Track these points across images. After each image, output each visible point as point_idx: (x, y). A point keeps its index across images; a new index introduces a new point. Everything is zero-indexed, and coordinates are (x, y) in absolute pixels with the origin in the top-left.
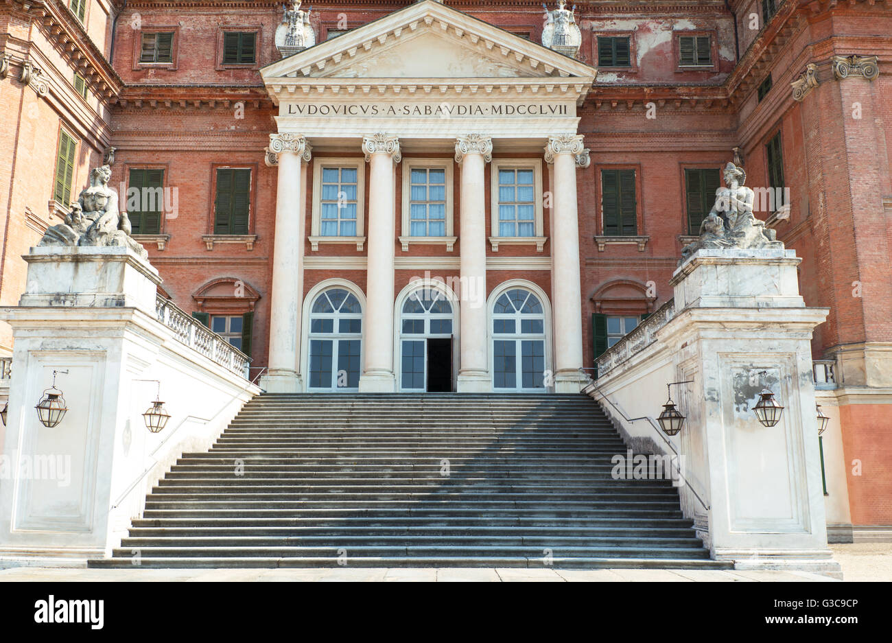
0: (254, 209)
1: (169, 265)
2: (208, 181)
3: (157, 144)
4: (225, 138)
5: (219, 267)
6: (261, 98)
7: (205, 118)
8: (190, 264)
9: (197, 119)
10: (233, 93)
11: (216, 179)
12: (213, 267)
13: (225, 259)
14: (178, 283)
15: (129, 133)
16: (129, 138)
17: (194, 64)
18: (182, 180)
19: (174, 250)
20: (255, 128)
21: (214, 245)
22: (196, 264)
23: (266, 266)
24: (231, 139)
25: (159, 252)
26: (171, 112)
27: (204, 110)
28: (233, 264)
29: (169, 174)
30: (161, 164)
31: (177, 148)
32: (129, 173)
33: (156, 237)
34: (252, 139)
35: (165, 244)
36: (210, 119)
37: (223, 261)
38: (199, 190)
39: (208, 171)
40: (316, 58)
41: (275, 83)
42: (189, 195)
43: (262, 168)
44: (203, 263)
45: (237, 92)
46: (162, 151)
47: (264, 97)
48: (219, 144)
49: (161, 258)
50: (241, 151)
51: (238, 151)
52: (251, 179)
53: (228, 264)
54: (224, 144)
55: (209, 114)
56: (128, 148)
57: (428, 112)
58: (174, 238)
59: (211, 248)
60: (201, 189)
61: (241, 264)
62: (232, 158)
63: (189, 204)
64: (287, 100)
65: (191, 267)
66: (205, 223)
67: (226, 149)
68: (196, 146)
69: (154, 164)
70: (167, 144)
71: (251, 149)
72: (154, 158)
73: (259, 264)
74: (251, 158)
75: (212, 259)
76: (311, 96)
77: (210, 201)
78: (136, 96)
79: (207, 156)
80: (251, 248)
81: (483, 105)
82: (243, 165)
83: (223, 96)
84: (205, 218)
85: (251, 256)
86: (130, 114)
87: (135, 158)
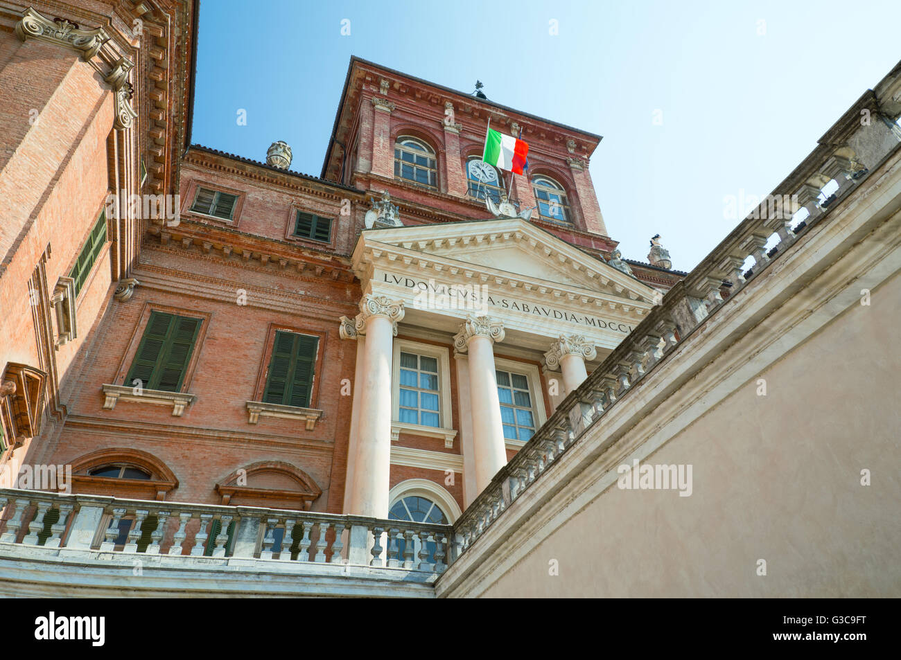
0: (319, 381)
1: (184, 437)
2: (263, 341)
3: (200, 289)
4: (292, 301)
5: (263, 447)
6: (342, 268)
7: (269, 277)
8: (220, 439)
9: (259, 276)
10: (312, 256)
11: (273, 341)
12: (253, 446)
13: (273, 437)
14: (193, 466)
15: (163, 271)
16: (160, 276)
17: (259, 228)
18: (227, 335)
19: (198, 418)
20: (327, 297)
21: (260, 417)
22: (230, 440)
23: (331, 453)
24: (299, 302)
25: (174, 419)
26: (227, 262)
27: (270, 268)
28: (285, 445)
29: (210, 325)
30: (200, 313)
31: (227, 299)
32: (149, 315)
33: (174, 396)
34: (325, 307)
35: (186, 409)
36: (275, 279)
37: (271, 440)
38: (249, 349)
39: (264, 330)
40: (418, 236)
41: (376, 247)
42: (234, 354)
43: (332, 339)
44: (240, 440)
45: (317, 257)
46: (205, 299)
47: (347, 268)
48: (284, 305)
49: (174, 427)
50: (309, 317)
51: (305, 317)
52: (318, 348)
53: (277, 444)
54: (289, 306)
55: (275, 274)
56: (156, 287)
57: (526, 310)
58: (201, 403)
59: (255, 421)
60: (251, 349)
61: (294, 446)
62: (296, 323)
63: (231, 363)
64: (383, 268)
65: (220, 443)
66: (251, 389)
67: (292, 311)
68: (254, 302)
69: (191, 311)
70: (214, 292)
71: (322, 317)
72: (192, 305)
73: (321, 449)
74: (320, 327)
75: (256, 435)
76: (409, 270)
77: (261, 363)
78: (186, 232)
79: (264, 315)
80: (312, 428)
81: (577, 315)
82: (310, 331)
83: (300, 257)
84: (253, 383)
85: (311, 437)
86: (168, 253)
87: (162, 299)
